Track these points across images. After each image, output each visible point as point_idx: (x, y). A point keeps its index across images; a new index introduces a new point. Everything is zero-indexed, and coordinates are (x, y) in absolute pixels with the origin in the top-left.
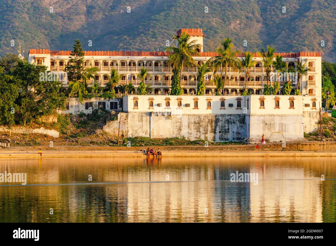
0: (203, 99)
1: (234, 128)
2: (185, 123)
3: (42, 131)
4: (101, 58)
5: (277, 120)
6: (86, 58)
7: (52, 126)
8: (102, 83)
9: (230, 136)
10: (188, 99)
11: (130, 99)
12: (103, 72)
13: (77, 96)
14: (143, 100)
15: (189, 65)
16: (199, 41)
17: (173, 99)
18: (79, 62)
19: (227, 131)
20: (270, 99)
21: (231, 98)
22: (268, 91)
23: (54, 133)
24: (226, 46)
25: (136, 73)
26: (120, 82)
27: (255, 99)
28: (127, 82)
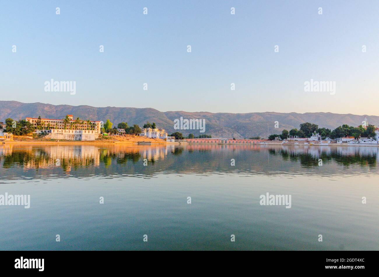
0: (71, 131)
1: (78, 137)
2: (66, 136)
3: (28, 137)
4: (46, 120)
5: (89, 136)
6: (42, 120)
7: (31, 136)
8: (46, 126)
9: (77, 139)
10: (67, 130)
11: (52, 130)
12: (46, 123)
13: (38, 129)
14: (56, 131)
15: (68, 123)
16: (72, 118)
17: (64, 130)
18: (40, 121)
19: (77, 138)
20: (87, 131)
21: (78, 131)
22: (88, 129)
23: (31, 138)
24: (78, 119)
25: (55, 124)
26: (51, 126)
27: (84, 131)
28: (53, 126)
